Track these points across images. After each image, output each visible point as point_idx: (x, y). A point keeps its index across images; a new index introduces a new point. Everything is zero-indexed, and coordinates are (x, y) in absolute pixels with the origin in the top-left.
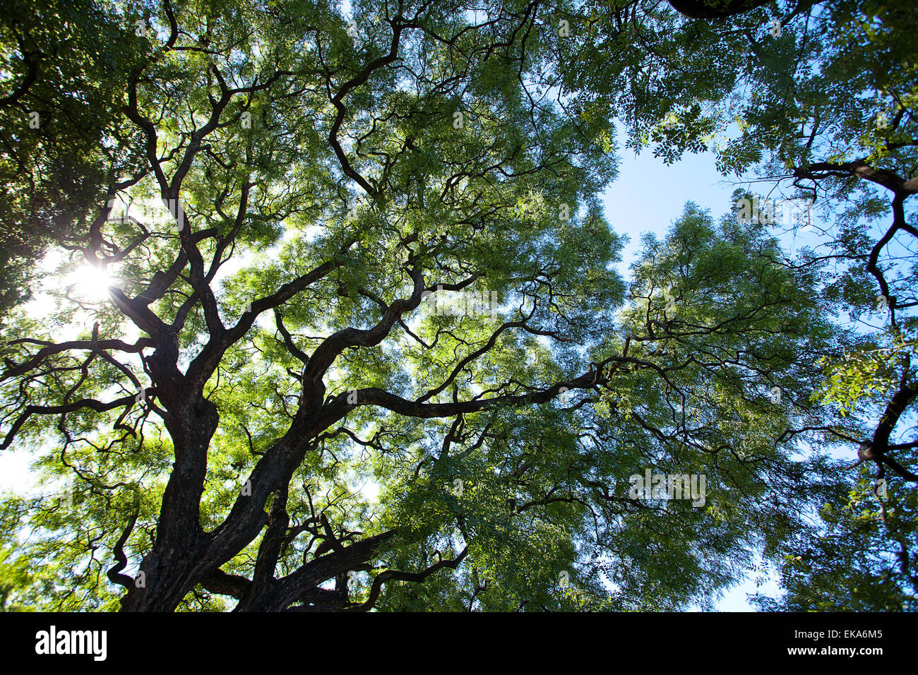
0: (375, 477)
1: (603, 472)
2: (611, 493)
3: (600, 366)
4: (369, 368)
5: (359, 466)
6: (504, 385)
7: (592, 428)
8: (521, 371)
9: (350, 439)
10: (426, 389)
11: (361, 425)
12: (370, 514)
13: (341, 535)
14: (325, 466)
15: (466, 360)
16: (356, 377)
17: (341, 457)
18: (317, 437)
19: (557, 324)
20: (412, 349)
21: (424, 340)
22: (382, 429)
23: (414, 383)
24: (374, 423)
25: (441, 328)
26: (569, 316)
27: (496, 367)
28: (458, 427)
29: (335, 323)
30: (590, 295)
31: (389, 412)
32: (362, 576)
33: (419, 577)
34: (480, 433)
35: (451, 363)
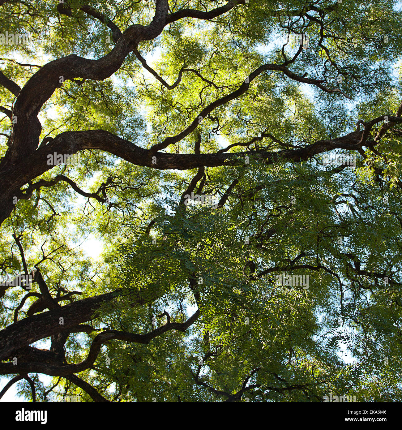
0: (100, 234)
1: (356, 242)
2: (362, 267)
3: (369, 126)
4: (95, 107)
5: (81, 219)
6: (255, 139)
7: (351, 195)
8: (277, 125)
9: (71, 190)
10: (164, 137)
11: (84, 173)
12: (92, 274)
13: (58, 295)
14: (40, 218)
15: (213, 106)
16: (79, 116)
17: (59, 208)
18: (30, 184)
19: (325, 72)
20: (149, 88)
21: (164, 78)
22: (110, 180)
23: (149, 129)
24: (100, 172)
25: (185, 65)
26: (341, 63)
27: (248, 117)
28: (199, 183)
29: (53, 49)
30: (368, 40)
31: (118, 161)
32: (82, 338)
33: (145, 339)
34: (223, 192)
35: (195, 108)
